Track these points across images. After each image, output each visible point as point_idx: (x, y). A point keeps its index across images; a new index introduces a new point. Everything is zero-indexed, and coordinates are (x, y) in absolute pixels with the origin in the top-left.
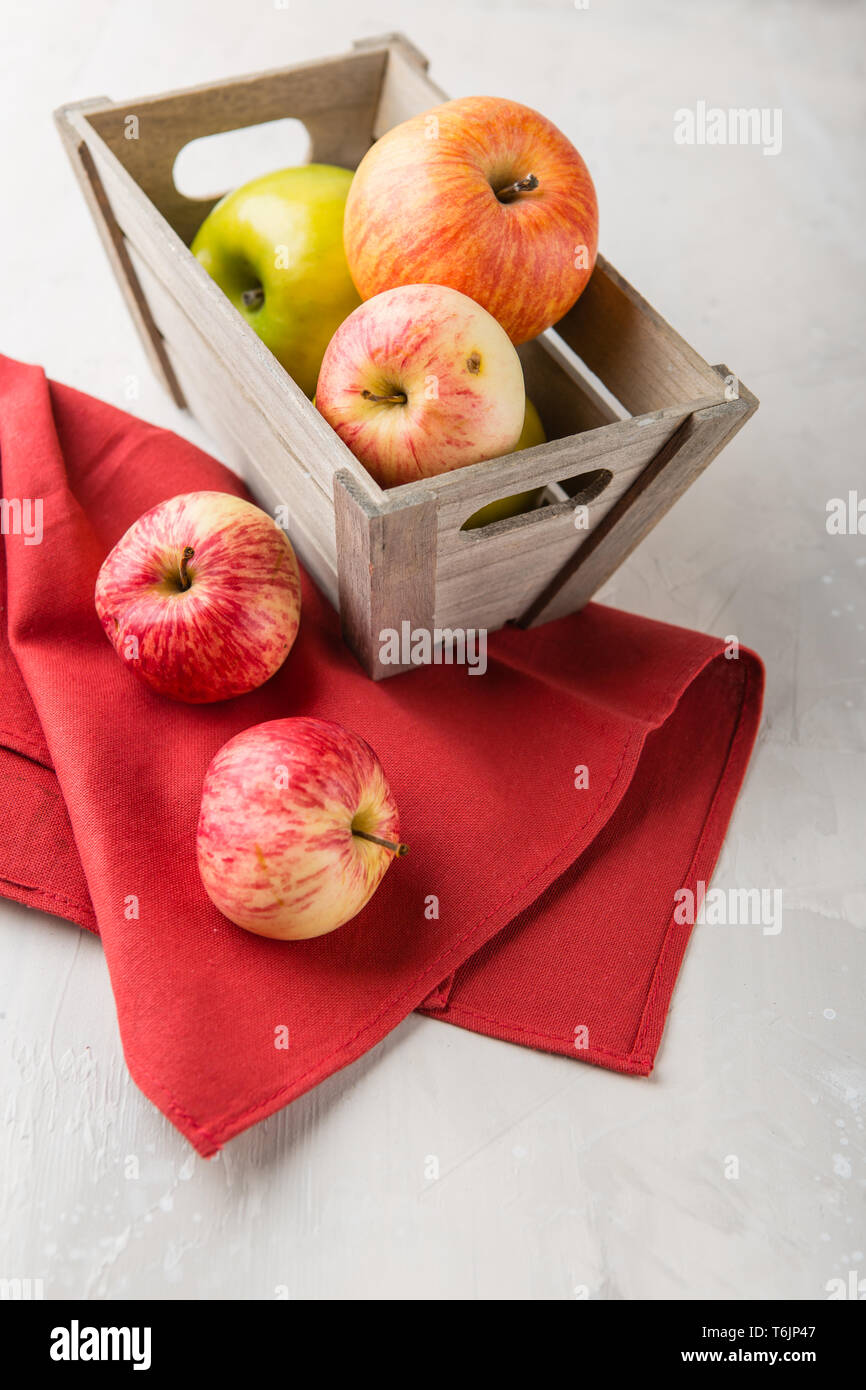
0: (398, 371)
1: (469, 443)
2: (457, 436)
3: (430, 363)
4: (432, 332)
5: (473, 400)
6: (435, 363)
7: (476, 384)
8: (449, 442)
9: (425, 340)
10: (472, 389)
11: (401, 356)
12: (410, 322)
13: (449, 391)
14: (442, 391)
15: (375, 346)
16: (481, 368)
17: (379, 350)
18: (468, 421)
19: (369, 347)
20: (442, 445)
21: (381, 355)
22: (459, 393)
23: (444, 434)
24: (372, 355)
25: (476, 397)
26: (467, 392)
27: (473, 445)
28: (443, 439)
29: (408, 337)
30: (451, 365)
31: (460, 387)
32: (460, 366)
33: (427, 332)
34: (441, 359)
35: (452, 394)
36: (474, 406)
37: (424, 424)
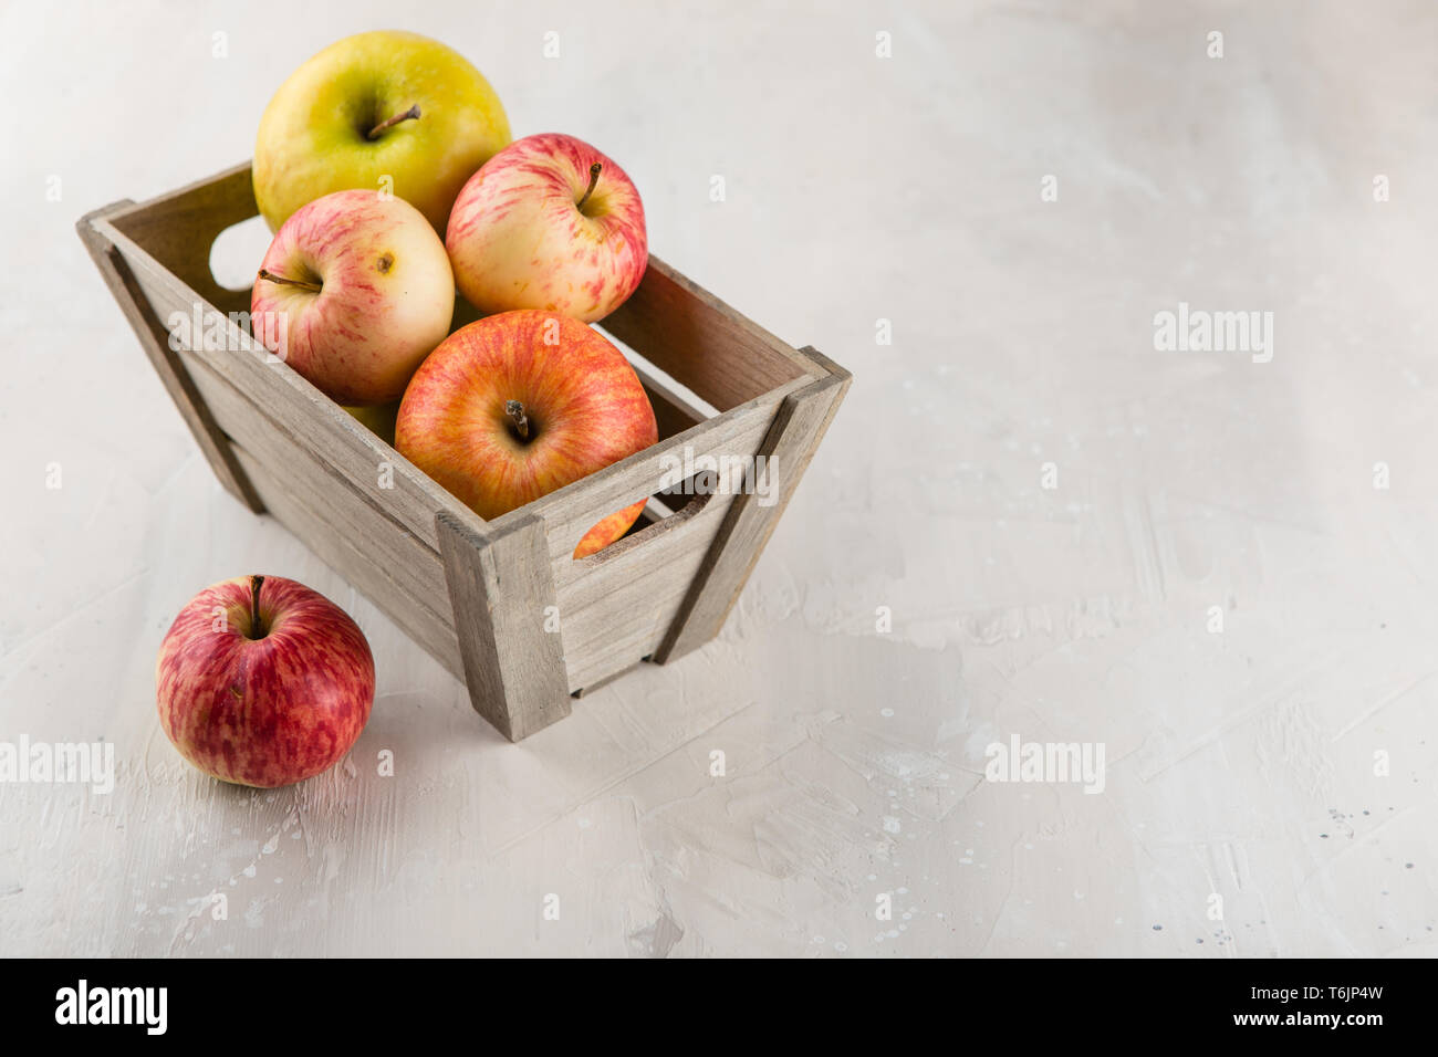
0: (316, 257)
1: (361, 338)
2: (350, 327)
3: (342, 254)
4: (354, 226)
5: (374, 297)
6: (347, 255)
7: (380, 282)
8: (342, 332)
9: (345, 232)
10: (375, 286)
11: (321, 243)
12: (338, 214)
13: (352, 282)
14: (347, 281)
15: (303, 232)
16: (390, 269)
17: (305, 235)
18: (363, 314)
19: (299, 231)
20: (335, 332)
21: (306, 240)
22: (360, 287)
23: (339, 323)
24: (299, 240)
25: (376, 294)
26: (369, 288)
27: (365, 340)
28: (337, 327)
29: (332, 227)
30: (361, 259)
31: (365, 281)
32: (371, 261)
33: (350, 224)
34: (354, 251)
35: (353, 285)
36: (372, 302)
37: (324, 311)
